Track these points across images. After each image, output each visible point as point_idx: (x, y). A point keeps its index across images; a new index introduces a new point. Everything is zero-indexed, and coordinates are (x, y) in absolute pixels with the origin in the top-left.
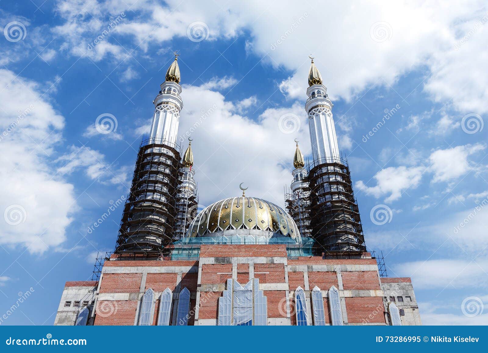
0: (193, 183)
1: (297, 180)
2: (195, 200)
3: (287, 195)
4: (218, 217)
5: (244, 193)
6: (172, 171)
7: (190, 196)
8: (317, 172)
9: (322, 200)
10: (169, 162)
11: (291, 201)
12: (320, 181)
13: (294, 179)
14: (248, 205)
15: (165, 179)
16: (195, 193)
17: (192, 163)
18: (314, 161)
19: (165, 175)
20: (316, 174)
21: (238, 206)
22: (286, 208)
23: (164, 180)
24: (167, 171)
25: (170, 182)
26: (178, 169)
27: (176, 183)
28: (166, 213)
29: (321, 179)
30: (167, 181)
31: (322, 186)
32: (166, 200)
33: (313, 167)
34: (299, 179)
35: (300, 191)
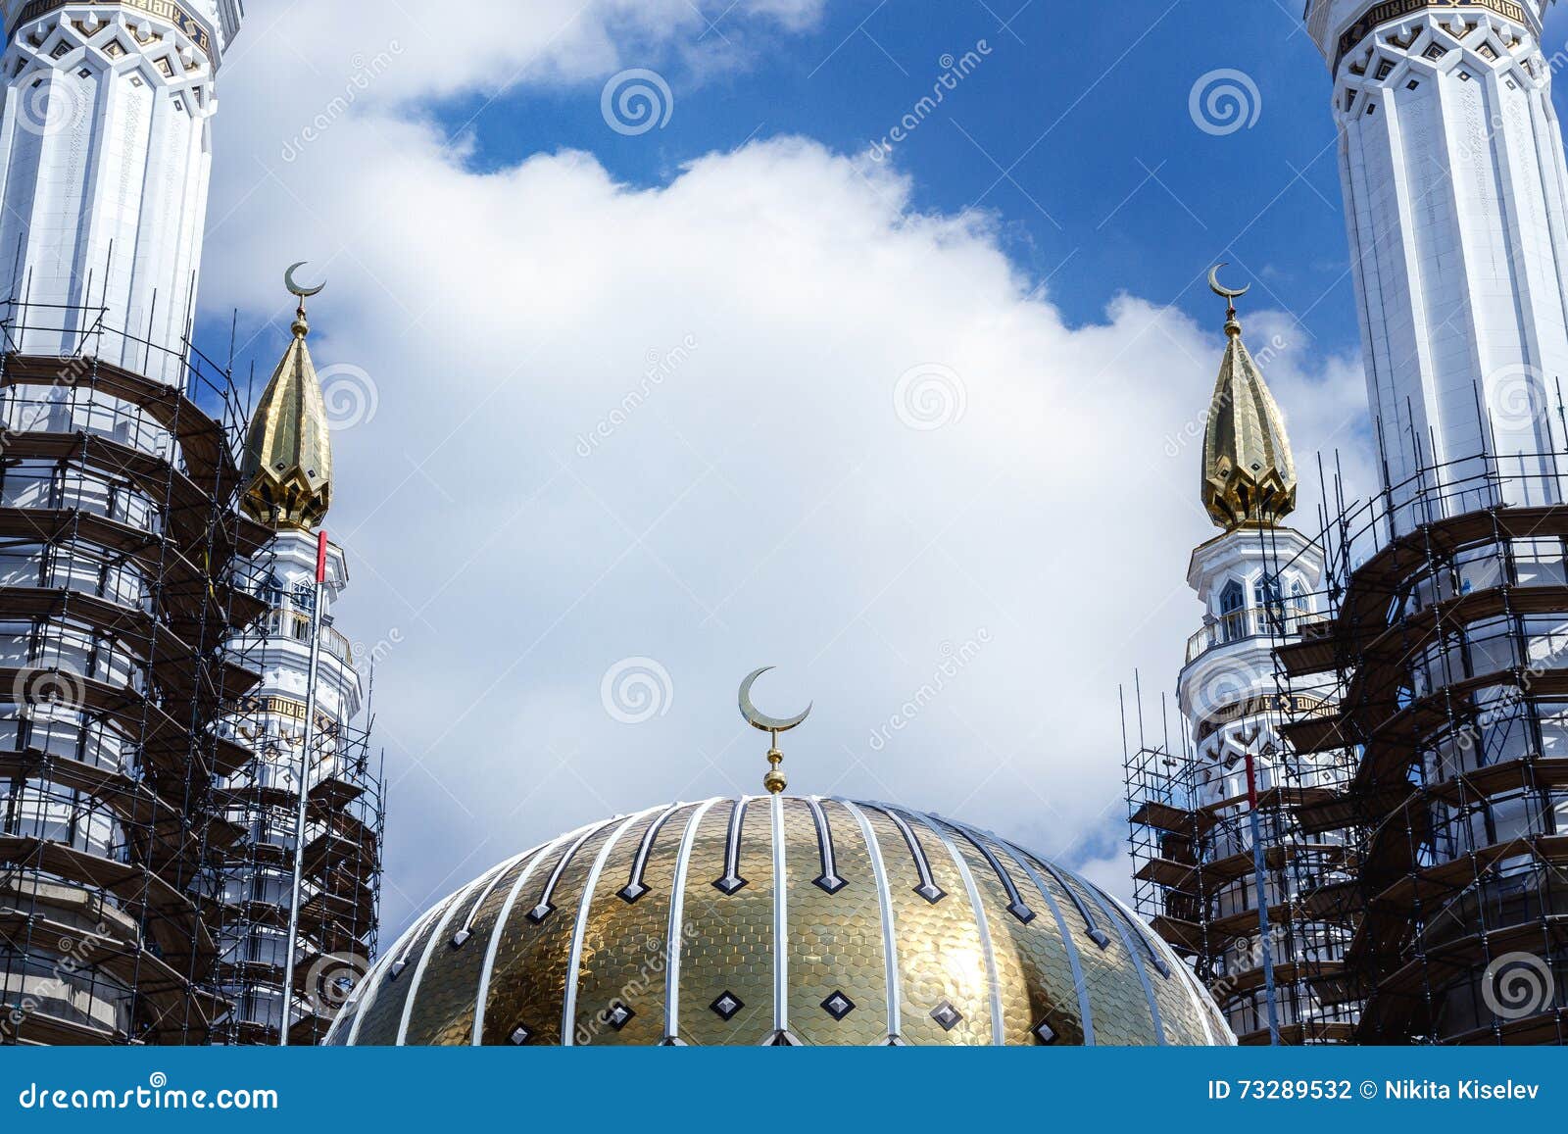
0: (336, 665)
1: (1235, 631)
2: (354, 808)
3: (1150, 767)
4: (563, 969)
5: (774, 758)
6: (167, 589)
7: (314, 773)
8: (1414, 581)
9: (1463, 831)
10: (136, 512)
11: (1182, 812)
12: (1436, 665)
13: (1209, 622)
14: (815, 872)
15: (110, 662)
16: (355, 752)
17: (325, 489)
18: (1387, 492)
19: (105, 620)
20: (1410, 606)
21: (731, 877)
22: (1142, 875)
23: (104, 667)
24: (124, 590)
25: (153, 677)
26: (215, 573)
27: (205, 692)
28: (129, 949)
29: (1455, 653)
30: (130, 674)
31: (1460, 708)
32: (120, 839)
33: (1383, 542)
34: (1253, 625)
35: (1256, 731)
